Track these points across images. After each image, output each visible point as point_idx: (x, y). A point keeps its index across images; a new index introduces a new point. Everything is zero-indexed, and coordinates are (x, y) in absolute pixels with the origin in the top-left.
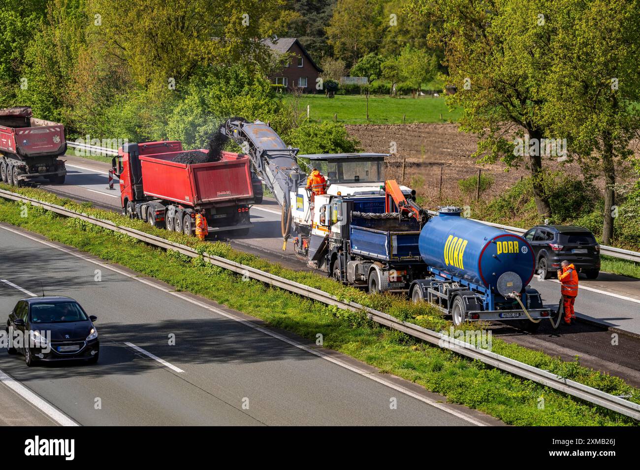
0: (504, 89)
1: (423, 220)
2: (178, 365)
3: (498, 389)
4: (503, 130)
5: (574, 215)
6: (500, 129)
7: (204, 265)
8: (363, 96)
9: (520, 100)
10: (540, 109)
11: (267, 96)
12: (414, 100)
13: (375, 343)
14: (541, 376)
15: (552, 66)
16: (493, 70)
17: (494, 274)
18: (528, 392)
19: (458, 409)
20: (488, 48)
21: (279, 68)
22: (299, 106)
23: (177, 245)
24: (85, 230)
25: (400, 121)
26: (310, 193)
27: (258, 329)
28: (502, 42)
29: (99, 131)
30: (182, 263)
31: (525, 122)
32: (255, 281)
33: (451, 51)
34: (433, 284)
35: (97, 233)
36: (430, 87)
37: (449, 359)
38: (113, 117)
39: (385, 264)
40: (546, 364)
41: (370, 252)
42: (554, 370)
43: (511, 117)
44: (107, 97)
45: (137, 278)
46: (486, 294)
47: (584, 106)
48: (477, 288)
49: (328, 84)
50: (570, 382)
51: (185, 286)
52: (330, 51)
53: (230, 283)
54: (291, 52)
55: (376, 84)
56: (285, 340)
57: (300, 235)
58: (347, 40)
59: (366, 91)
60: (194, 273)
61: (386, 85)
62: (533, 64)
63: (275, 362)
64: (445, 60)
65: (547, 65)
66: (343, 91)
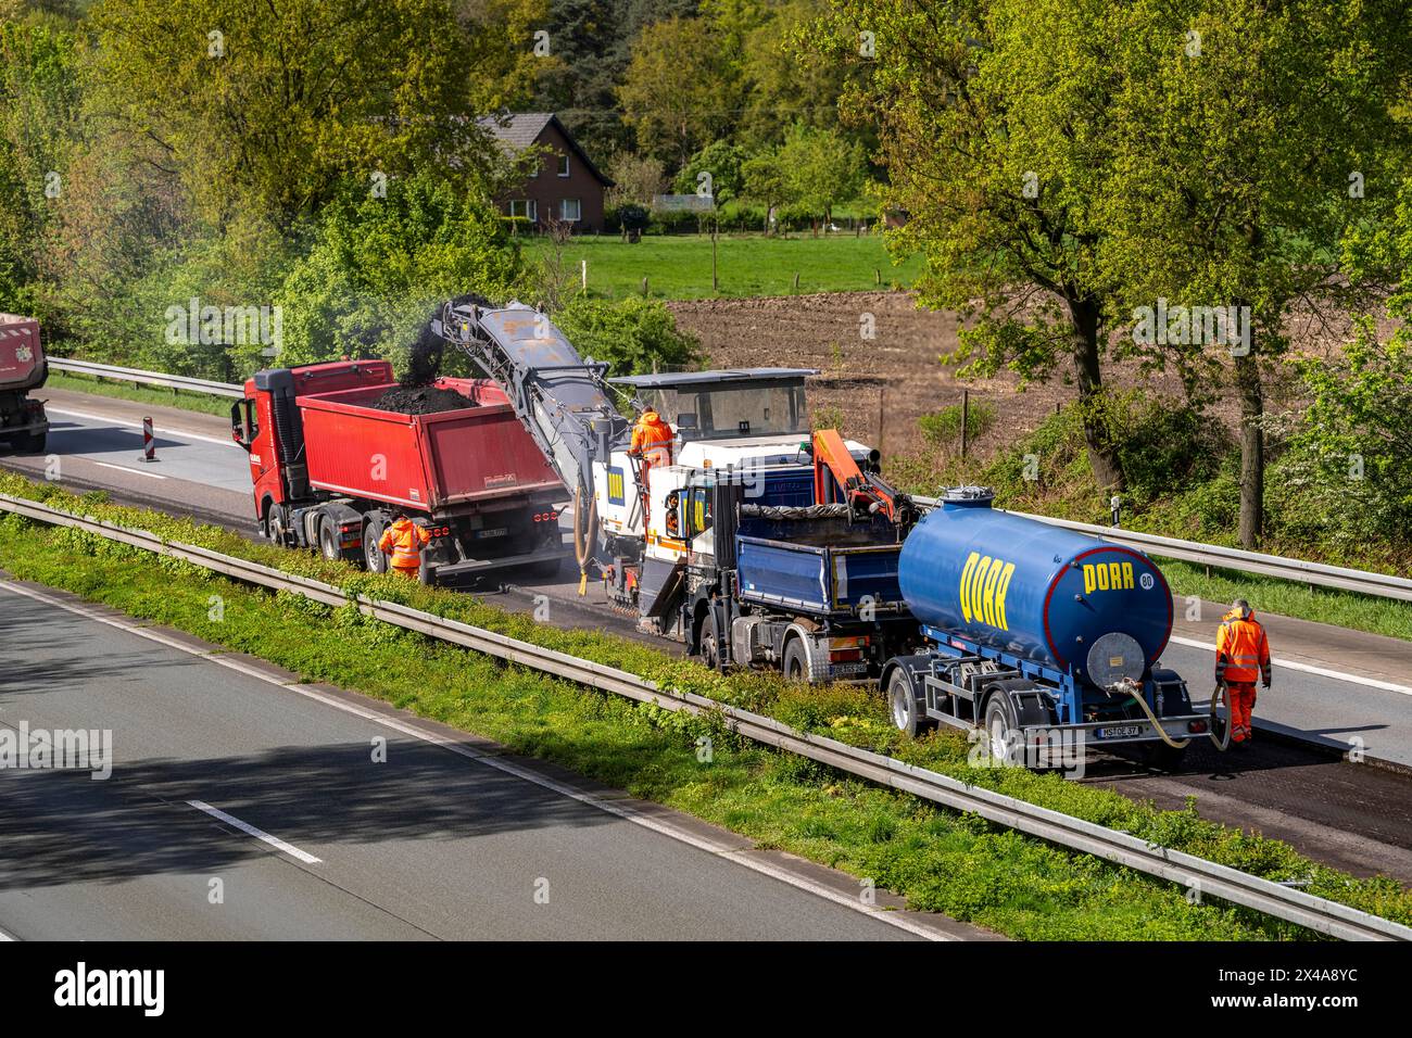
0: (1013, 211)
1: (904, 519)
2: (307, 846)
3: (1018, 876)
4: (1013, 303)
5: (1175, 485)
6: (1006, 300)
7: (360, 623)
8: (705, 237)
9: (1050, 235)
10: (1092, 254)
11: (491, 243)
12: (817, 242)
13: (745, 782)
14: (1112, 843)
15: (1114, 158)
16: (986, 172)
17: (1079, 639)
18: (1083, 881)
19: (931, 923)
20: (975, 122)
21: (516, 180)
22: (563, 261)
23: (300, 579)
24: (93, 554)
25: (788, 290)
26: (638, 465)
27: (484, 760)
28: (1004, 111)
29: (119, 333)
30: (312, 619)
31: (1060, 284)
32: (476, 655)
33: (894, 131)
34: (936, 665)
35: (120, 559)
36: (851, 211)
37: (910, 813)
38: (149, 301)
39: (820, 622)
40: (1122, 818)
41: (784, 594)
42: (1139, 830)
43: (1030, 272)
44: (136, 255)
45: (211, 658)
46: (1062, 686)
47: (1189, 244)
48: (1040, 671)
49: (626, 213)
50: (1174, 854)
51: (318, 669)
52: (628, 140)
53: (420, 661)
54: (542, 145)
55: (732, 209)
56: (546, 784)
57: (618, 560)
58: (667, 114)
59: (712, 225)
60: (339, 641)
61: (754, 210)
62: (1072, 155)
63: (525, 833)
64: (879, 151)
65: (1103, 157)
66: (661, 228)
